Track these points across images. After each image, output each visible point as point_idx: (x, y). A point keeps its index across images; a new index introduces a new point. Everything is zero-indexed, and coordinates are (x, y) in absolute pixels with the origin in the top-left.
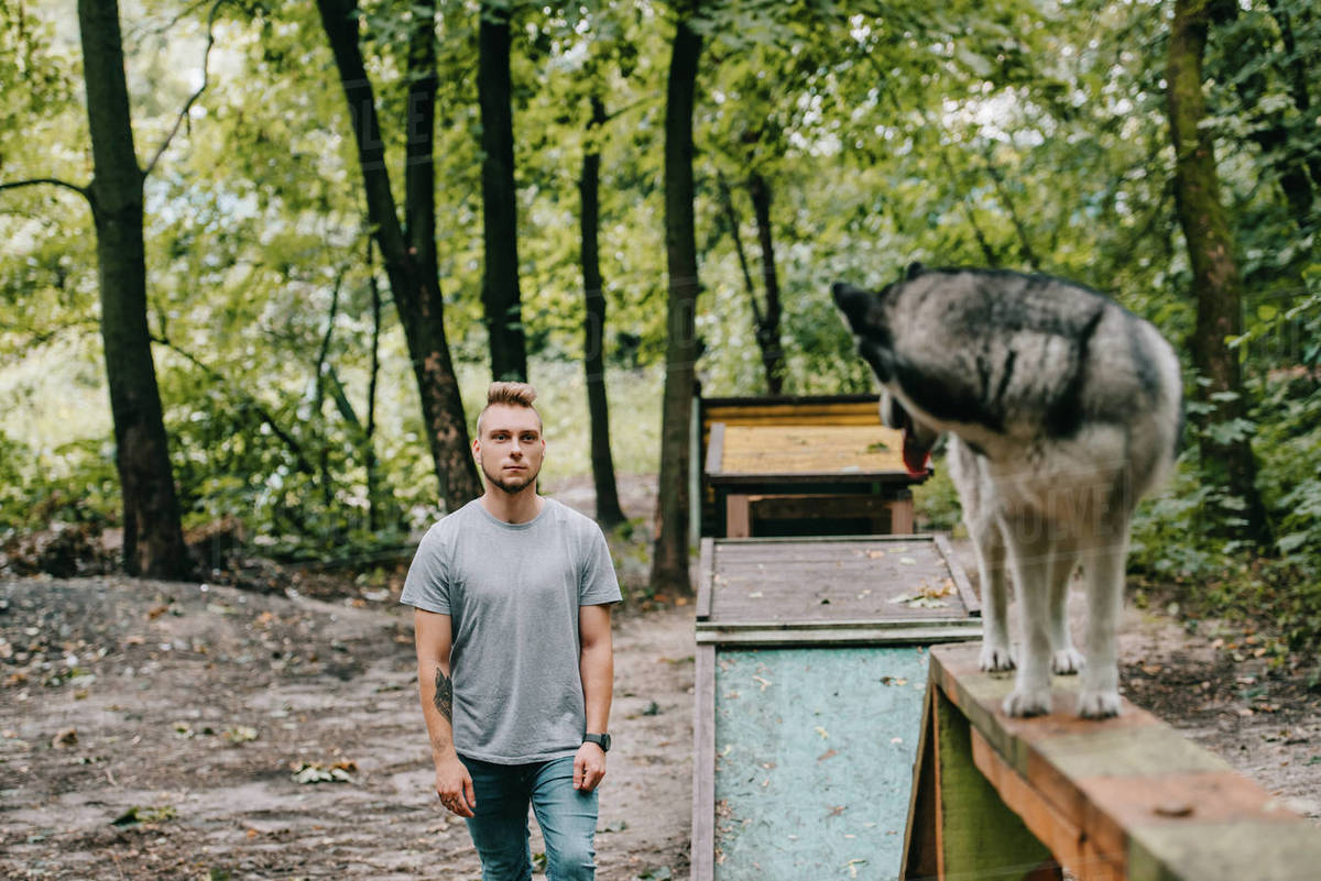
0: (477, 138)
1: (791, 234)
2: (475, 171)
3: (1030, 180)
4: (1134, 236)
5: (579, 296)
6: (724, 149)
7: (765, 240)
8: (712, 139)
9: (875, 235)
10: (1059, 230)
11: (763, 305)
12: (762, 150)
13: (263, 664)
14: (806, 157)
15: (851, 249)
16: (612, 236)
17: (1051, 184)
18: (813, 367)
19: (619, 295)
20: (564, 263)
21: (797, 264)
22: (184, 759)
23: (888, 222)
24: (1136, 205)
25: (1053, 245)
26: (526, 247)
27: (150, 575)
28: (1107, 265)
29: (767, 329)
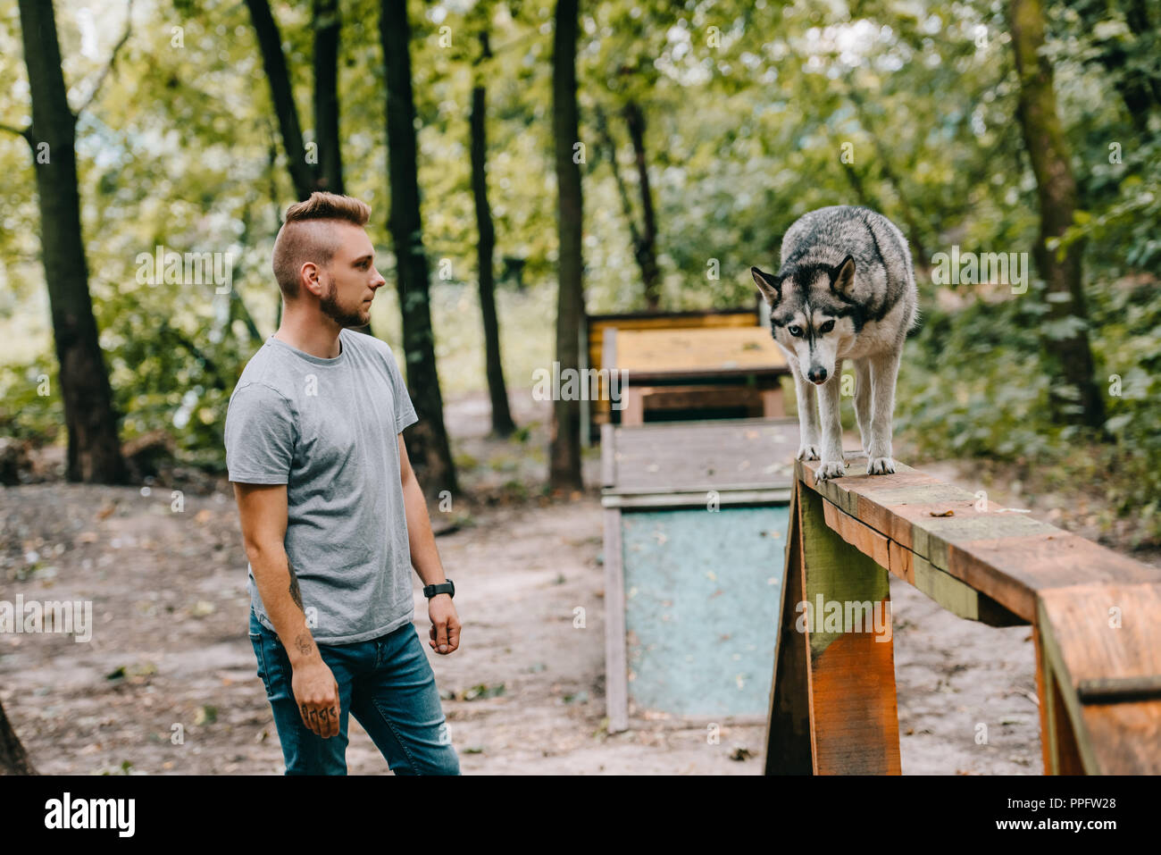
0: (378, 76)
1: (664, 159)
2: (379, 106)
3: (889, 103)
4: (988, 155)
5: (470, 221)
6: (603, 81)
7: (642, 166)
8: (591, 72)
9: (744, 159)
10: (918, 152)
11: (641, 227)
12: (637, 82)
13: (207, 556)
14: (678, 87)
15: (722, 173)
16: (498, 164)
17: (910, 106)
18: (687, 284)
19: (505, 219)
20: (453, 191)
21: (671, 188)
22: (155, 629)
23: (754, 147)
24: (991, 126)
25: (912, 164)
26: (424, 175)
27: (94, 481)
28: (963, 182)
29: (645, 250)
